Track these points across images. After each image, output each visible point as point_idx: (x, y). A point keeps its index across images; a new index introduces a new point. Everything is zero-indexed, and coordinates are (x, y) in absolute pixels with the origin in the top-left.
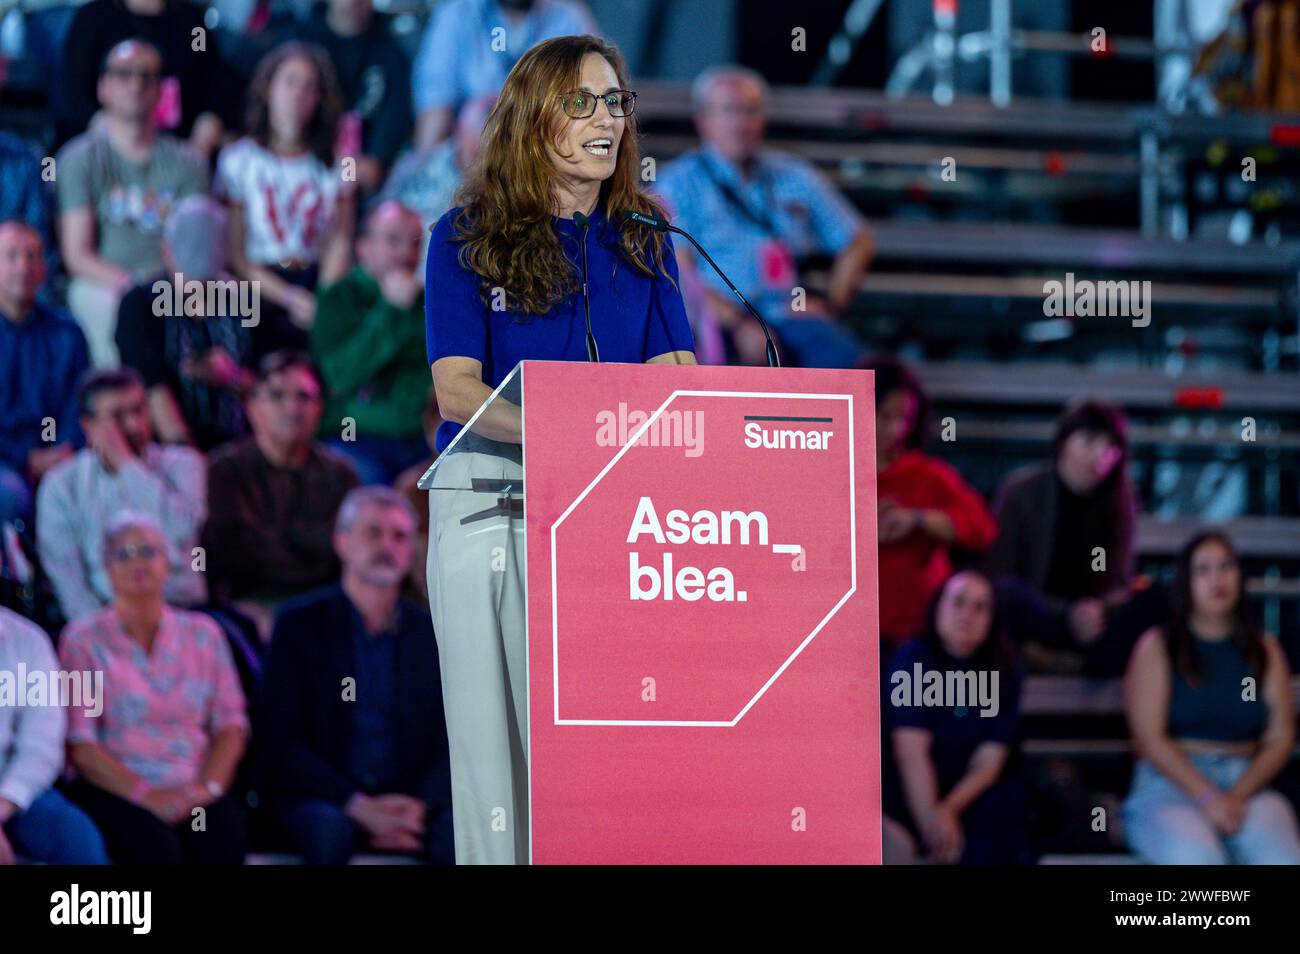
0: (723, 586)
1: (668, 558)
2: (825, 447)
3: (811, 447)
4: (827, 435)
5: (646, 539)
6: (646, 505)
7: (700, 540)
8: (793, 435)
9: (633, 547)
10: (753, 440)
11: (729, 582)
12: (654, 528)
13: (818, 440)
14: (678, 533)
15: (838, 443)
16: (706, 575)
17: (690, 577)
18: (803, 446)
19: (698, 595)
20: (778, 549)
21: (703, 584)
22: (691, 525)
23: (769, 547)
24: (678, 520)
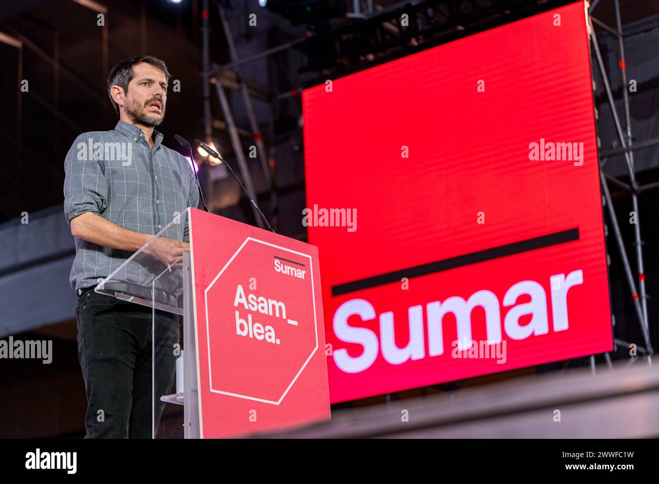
0: (270, 336)
1: (250, 316)
2: (303, 278)
3: (298, 277)
4: (303, 272)
5: (241, 306)
6: (240, 289)
7: (261, 311)
8: (293, 269)
9: (237, 309)
11: (273, 334)
12: (244, 301)
13: (300, 274)
14: (253, 306)
15: (308, 278)
16: (264, 328)
17: (258, 328)
18: (295, 275)
19: (262, 337)
20: (290, 322)
21: (263, 332)
22: (258, 303)
23: (286, 320)
24: (252, 299)
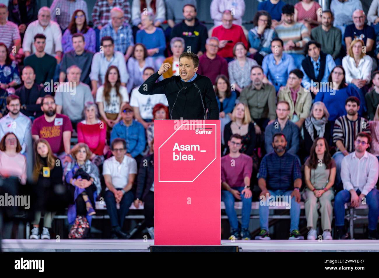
0: (191, 158)
1: (180, 153)
2: (211, 133)
3: (208, 133)
4: (211, 131)
5: (176, 150)
6: (176, 144)
7: (187, 150)
9: (174, 151)
10: (197, 133)
12: (178, 148)
14: (182, 149)
15: (213, 133)
17: (185, 156)
18: (207, 133)
19: (186, 159)
20: (201, 151)
21: (187, 157)
22: (185, 147)
24: (182, 147)
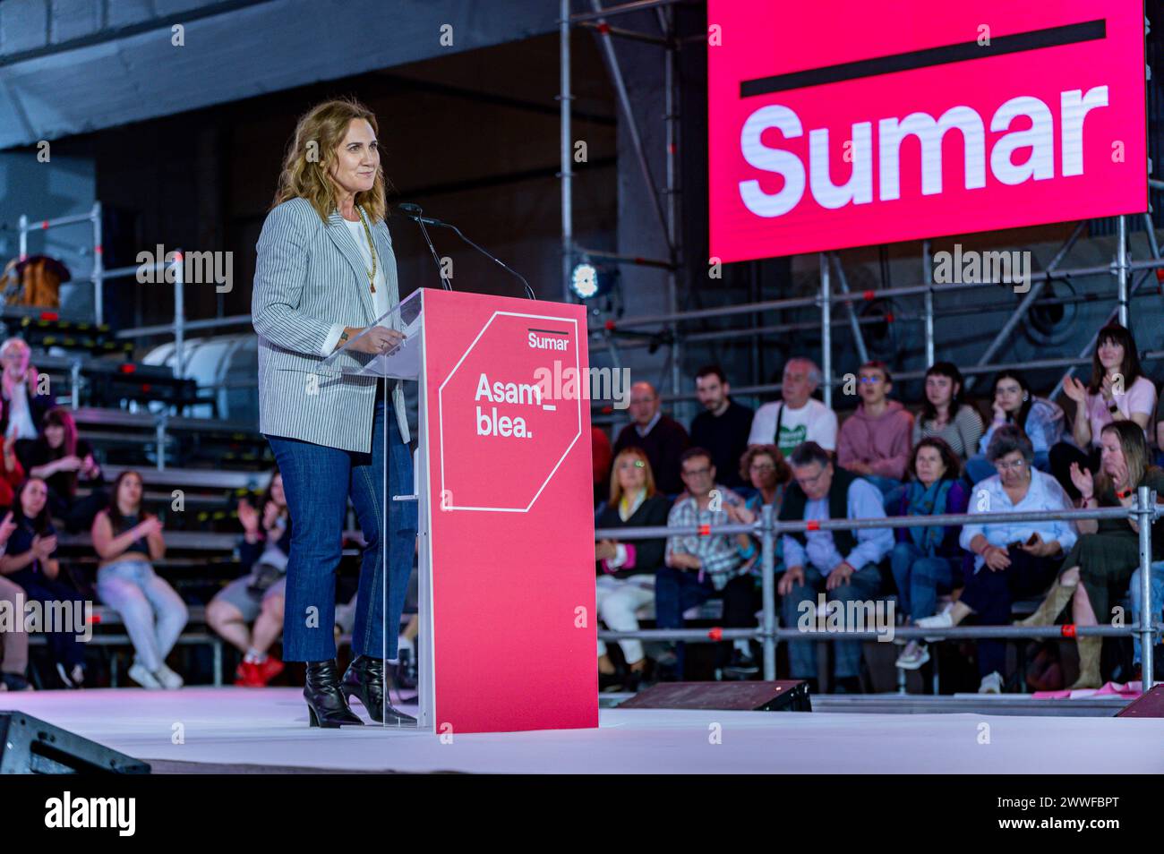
0: (520, 429)
1: (495, 410)
2: (565, 349)
3: (559, 349)
4: (566, 342)
5: (484, 398)
6: (483, 378)
7: (510, 401)
8: (550, 341)
9: (478, 403)
11: (523, 427)
12: (488, 392)
13: (562, 345)
14: (499, 396)
15: (571, 347)
16: (512, 421)
17: (505, 422)
18: (555, 348)
19: (509, 433)
20: (546, 407)
21: (511, 427)
22: (505, 391)
23: (541, 406)
24: (499, 388)
